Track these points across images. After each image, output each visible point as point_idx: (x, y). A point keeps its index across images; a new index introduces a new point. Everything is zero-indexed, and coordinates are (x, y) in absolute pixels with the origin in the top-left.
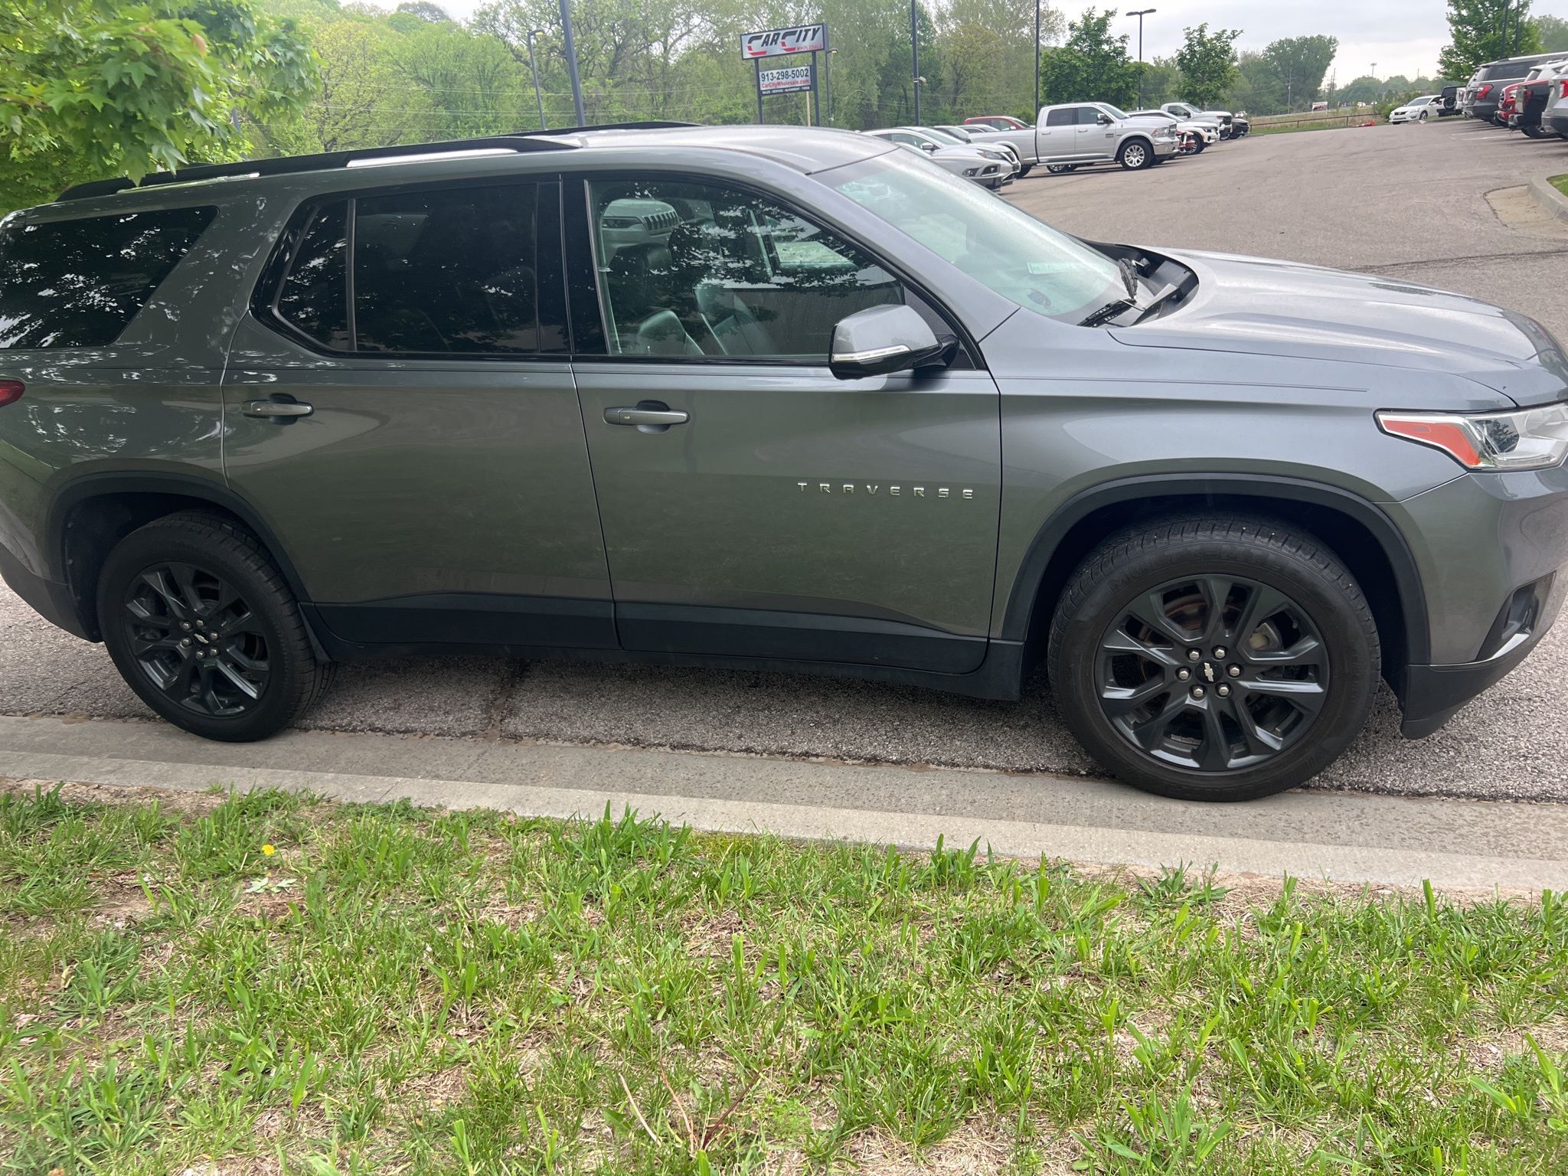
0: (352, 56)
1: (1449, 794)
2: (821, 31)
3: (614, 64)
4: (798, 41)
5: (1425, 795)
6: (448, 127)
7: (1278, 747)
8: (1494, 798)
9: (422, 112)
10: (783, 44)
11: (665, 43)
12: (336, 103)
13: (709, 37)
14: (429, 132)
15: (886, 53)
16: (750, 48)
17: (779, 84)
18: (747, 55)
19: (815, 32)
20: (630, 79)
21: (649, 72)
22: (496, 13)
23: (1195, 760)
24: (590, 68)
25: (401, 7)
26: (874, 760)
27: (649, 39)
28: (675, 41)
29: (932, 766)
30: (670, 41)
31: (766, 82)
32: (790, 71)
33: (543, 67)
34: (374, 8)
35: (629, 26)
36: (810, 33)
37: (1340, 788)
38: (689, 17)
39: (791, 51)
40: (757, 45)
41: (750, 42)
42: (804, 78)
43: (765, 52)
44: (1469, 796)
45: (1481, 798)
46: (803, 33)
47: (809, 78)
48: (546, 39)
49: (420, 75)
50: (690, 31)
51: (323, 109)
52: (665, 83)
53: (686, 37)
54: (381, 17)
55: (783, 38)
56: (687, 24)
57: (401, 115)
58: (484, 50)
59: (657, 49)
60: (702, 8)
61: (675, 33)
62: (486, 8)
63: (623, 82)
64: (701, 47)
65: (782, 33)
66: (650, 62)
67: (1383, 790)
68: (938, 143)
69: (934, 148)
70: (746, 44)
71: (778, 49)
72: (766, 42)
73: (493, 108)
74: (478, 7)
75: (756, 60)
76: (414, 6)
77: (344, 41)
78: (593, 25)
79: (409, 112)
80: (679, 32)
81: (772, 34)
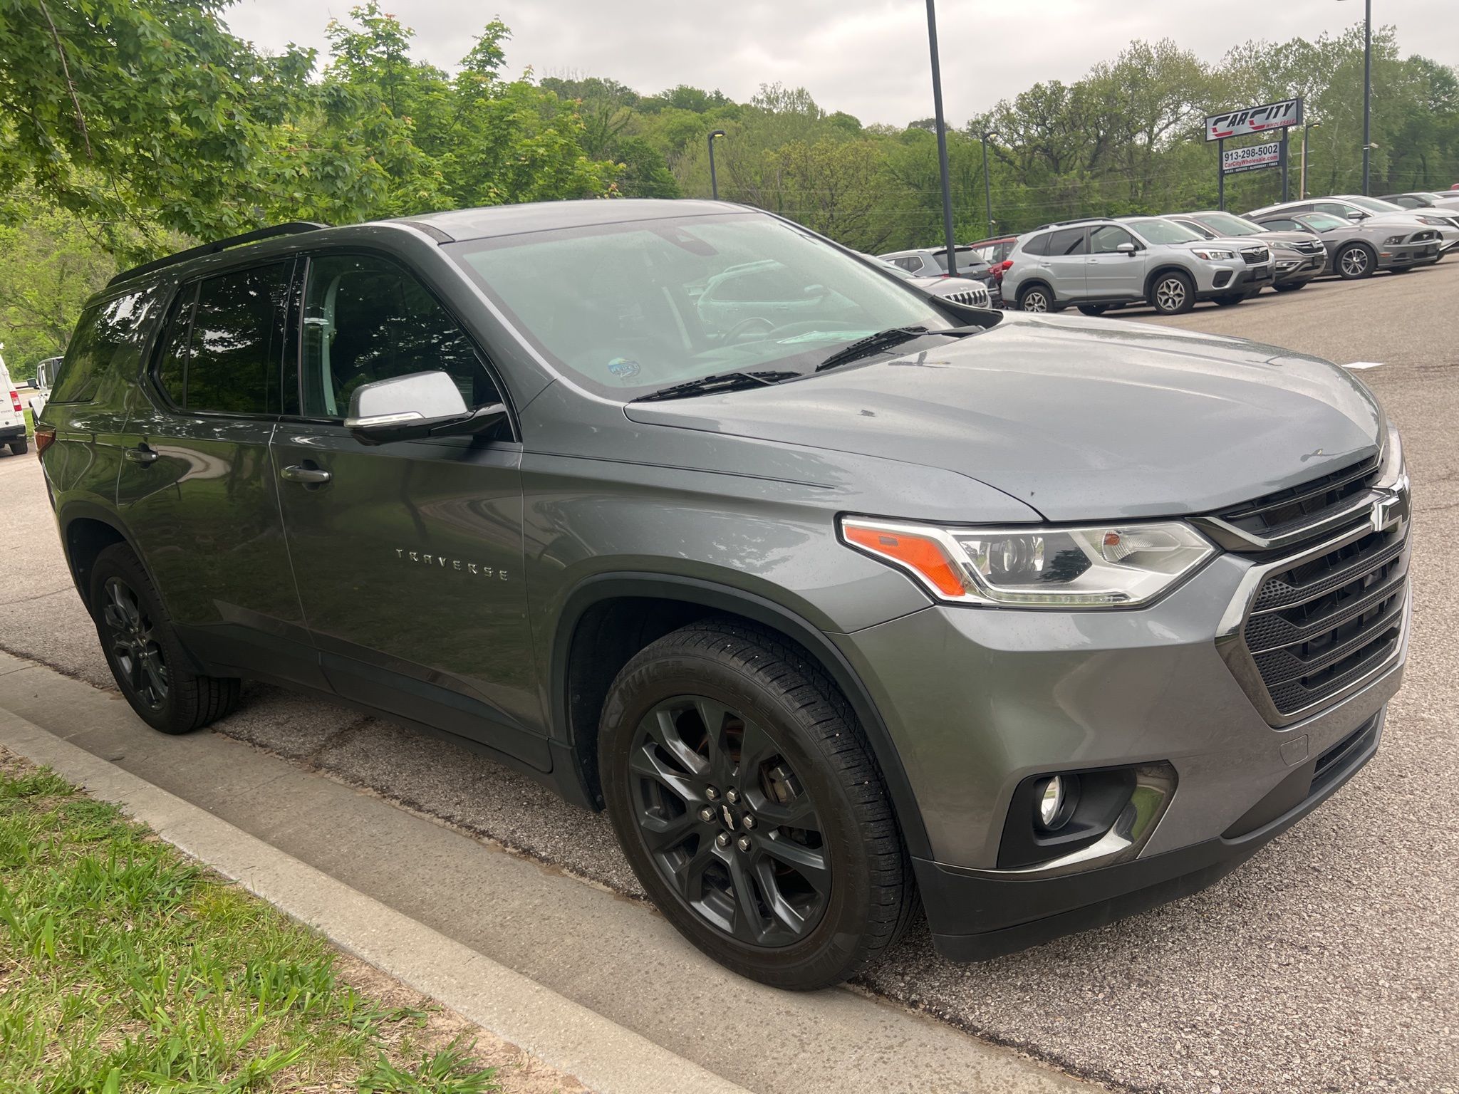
0: (857, 169)
1: (1034, 1051)
2: (1295, 105)
3: (1095, 157)
4: (1268, 118)
5: (1003, 1043)
6: (931, 223)
7: (797, 929)
8: (1085, 1074)
9: (909, 213)
10: (1252, 123)
11: (1150, 134)
12: (840, 210)
13: (1196, 123)
14: (913, 229)
15: (1401, 121)
16: (1215, 130)
17: (1244, 162)
18: (1211, 136)
19: (1288, 107)
20: (1110, 170)
21: (1131, 161)
22: (988, 121)
23: (731, 923)
24: (1072, 163)
25: (911, 124)
26: (528, 853)
27: (1133, 130)
28: (1161, 130)
29: (565, 871)
30: (1156, 130)
31: (1230, 161)
32: (1257, 148)
33: (1027, 164)
34: (889, 128)
35: (1114, 120)
36: (1283, 110)
37: (914, 1004)
38: (1178, 105)
39: (1261, 129)
40: (1222, 127)
41: (1215, 123)
42: (1272, 154)
43: (1231, 132)
44: (1056, 1060)
45: (1069, 1068)
46: (1275, 110)
47: (1277, 154)
48: (1030, 139)
49: (911, 180)
50: (1178, 119)
51: (828, 215)
52: (1145, 171)
53: (1173, 125)
54: (896, 134)
55: (1252, 116)
56: (1174, 112)
57: (890, 216)
58: (971, 156)
59: (1141, 139)
60: (1192, 97)
61: (1162, 123)
62: (980, 118)
63: (1102, 173)
64: (1188, 133)
65: (1251, 112)
66: (1133, 151)
67: (960, 1021)
68: (1368, 211)
69: (1363, 217)
70: (1210, 126)
71: (1246, 128)
72: (1232, 123)
73: (973, 205)
74: (972, 118)
75: (1221, 141)
76: (922, 122)
77: (851, 158)
78: (1078, 123)
79: (898, 212)
80: (1166, 121)
81: (1240, 114)
